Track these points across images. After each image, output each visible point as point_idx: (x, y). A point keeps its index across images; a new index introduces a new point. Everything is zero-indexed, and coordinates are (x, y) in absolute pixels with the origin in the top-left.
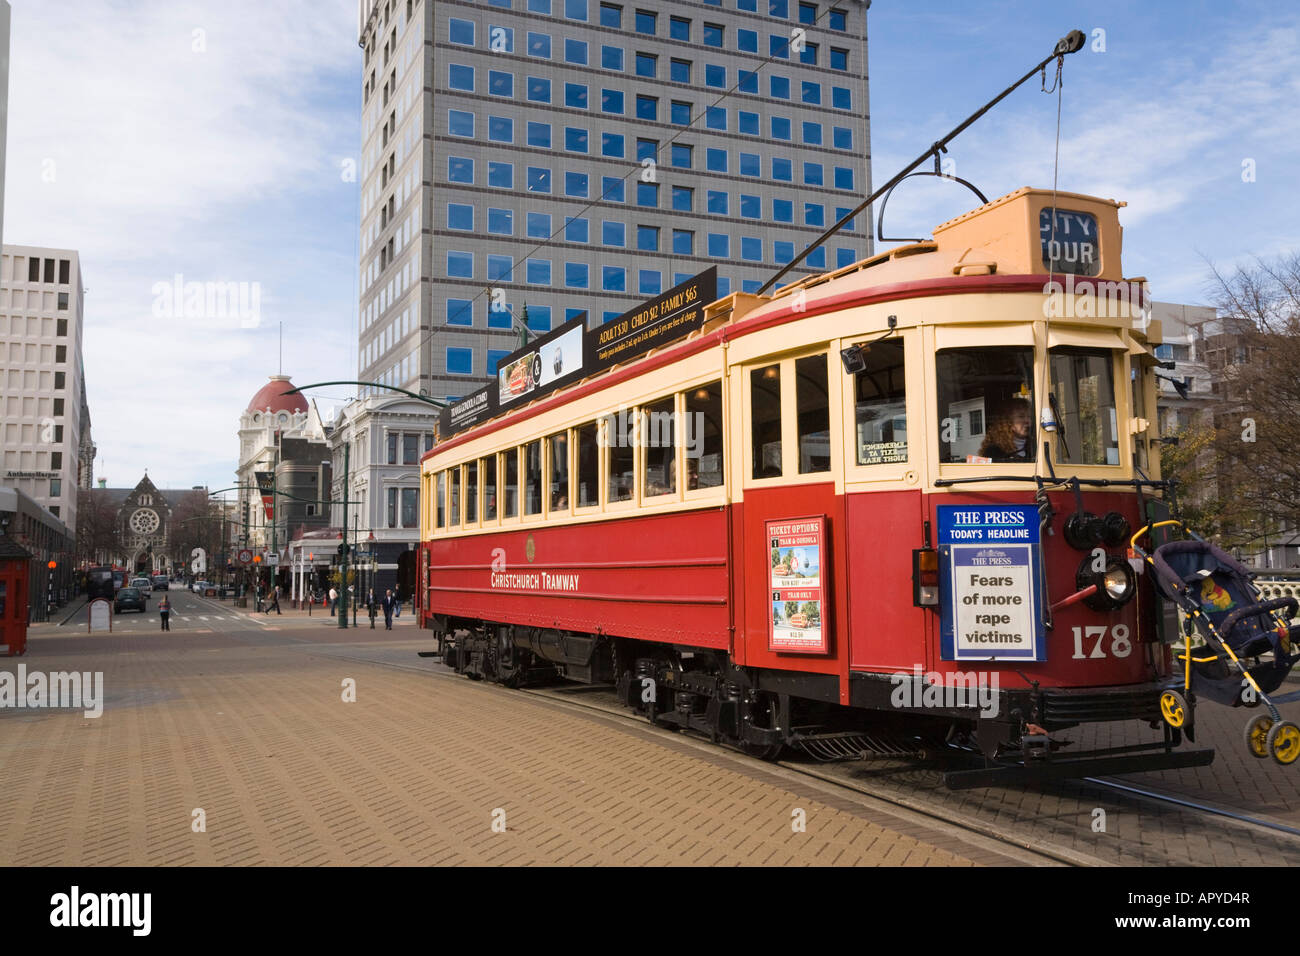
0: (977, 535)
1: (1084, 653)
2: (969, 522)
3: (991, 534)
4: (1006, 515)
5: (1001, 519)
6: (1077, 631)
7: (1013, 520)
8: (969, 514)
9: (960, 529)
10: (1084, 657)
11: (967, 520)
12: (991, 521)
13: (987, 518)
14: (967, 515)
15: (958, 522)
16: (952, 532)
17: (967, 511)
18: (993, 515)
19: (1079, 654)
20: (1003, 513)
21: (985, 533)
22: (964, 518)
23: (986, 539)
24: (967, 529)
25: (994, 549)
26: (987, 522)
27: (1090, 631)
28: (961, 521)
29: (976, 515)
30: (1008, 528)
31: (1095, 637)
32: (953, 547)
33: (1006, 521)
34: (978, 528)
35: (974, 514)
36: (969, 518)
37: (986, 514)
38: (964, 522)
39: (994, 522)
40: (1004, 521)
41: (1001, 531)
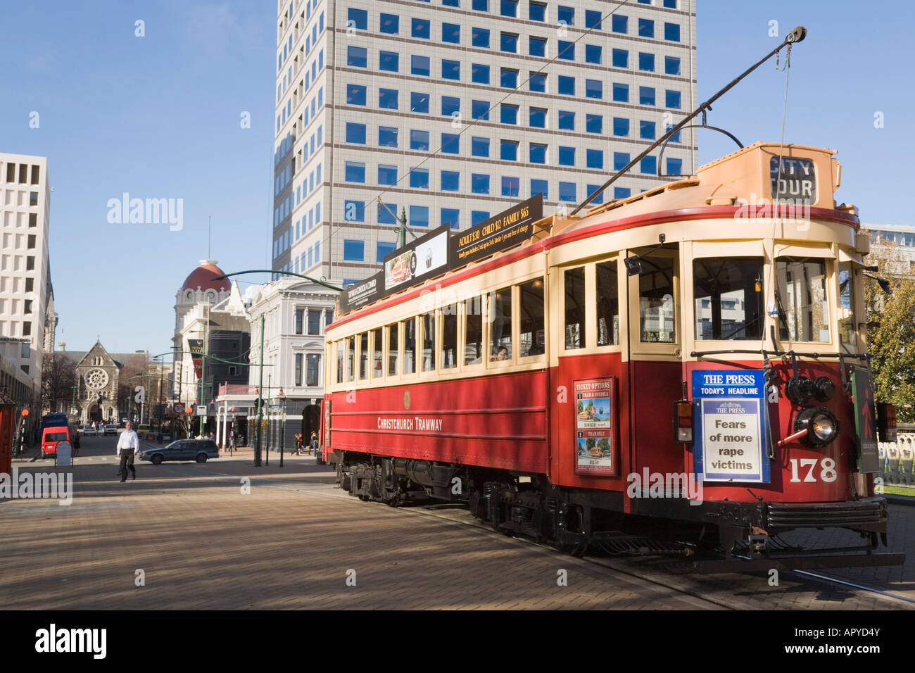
0: (720, 392)
1: (799, 477)
2: (715, 382)
3: (730, 391)
4: (741, 377)
5: (737, 380)
6: (794, 462)
7: (746, 382)
8: (715, 376)
9: (708, 387)
10: (799, 481)
11: (713, 381)
12: (730, 382)
13: (728, 380)
14: (713, 377)
15: (707, 382)
16: (703, 389)
17: (713, 374)
18: (732, 377)
19: (795, 479)
20: (739, 376)
21: (726, 391)
22: (711, 379)
23: (726, 395)
24: (713, 387)
25: (733, 402)
26: (727, 382)
27: (804, 462)
28: (709, 381)
29: (720, 377)
30: (743, 387)
31: (808, 467)
32: (703, 400)
34: (721, 387)
35: (718, 376)
36: (715, 379)
37: (727, 376)
38: (711, 382)
39: (733, 382)
40: (740, 382)
41: (738, 389)
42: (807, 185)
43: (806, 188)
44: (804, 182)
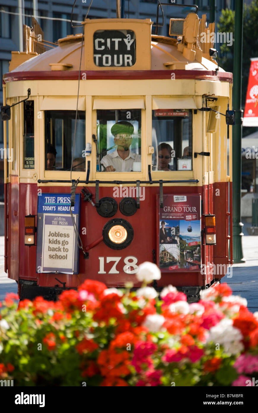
0: (53, 209)
1: (105, 270)
2: (51, 202)
3: (60, 208)
4: (66, 199)
5: (64, 201)
6: (102, 259)
7: (69, 202)
8: (51, 198)
9: (47, 205)
10: (105, 273)
11: (50, 201)
12: (60, 201)
13: (58, 200)
14: (50, 199)
15: (46, 202)
16: (44, 207)
17: (50, 196)
18: (61, 198)
19: (102, 271)
20: (65, 198)
21: (57, 208)
22: (49, 200)
23: (57, 212)
24: (50, 205)
25: (61, 217)
26: (58, 202)
27: (109, 259)
28: (48, 201)
29: (54, 198)
30: (66, 206)
31: (112, 263)
32: (45, 214)
33: (66, 202)
34: (54, 205)
35: (53, 198)
36: (51, 200)
37: (58, 198)
38: (49, 202)
39: (61, 202)
40: (65, 202)
41: (63, 207)
42: (128, 58)
43: (128, 61)
44: (126, 56)
